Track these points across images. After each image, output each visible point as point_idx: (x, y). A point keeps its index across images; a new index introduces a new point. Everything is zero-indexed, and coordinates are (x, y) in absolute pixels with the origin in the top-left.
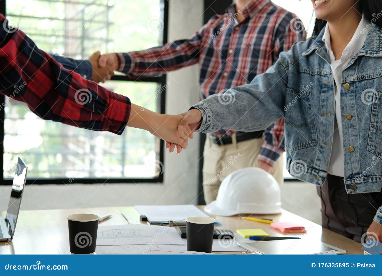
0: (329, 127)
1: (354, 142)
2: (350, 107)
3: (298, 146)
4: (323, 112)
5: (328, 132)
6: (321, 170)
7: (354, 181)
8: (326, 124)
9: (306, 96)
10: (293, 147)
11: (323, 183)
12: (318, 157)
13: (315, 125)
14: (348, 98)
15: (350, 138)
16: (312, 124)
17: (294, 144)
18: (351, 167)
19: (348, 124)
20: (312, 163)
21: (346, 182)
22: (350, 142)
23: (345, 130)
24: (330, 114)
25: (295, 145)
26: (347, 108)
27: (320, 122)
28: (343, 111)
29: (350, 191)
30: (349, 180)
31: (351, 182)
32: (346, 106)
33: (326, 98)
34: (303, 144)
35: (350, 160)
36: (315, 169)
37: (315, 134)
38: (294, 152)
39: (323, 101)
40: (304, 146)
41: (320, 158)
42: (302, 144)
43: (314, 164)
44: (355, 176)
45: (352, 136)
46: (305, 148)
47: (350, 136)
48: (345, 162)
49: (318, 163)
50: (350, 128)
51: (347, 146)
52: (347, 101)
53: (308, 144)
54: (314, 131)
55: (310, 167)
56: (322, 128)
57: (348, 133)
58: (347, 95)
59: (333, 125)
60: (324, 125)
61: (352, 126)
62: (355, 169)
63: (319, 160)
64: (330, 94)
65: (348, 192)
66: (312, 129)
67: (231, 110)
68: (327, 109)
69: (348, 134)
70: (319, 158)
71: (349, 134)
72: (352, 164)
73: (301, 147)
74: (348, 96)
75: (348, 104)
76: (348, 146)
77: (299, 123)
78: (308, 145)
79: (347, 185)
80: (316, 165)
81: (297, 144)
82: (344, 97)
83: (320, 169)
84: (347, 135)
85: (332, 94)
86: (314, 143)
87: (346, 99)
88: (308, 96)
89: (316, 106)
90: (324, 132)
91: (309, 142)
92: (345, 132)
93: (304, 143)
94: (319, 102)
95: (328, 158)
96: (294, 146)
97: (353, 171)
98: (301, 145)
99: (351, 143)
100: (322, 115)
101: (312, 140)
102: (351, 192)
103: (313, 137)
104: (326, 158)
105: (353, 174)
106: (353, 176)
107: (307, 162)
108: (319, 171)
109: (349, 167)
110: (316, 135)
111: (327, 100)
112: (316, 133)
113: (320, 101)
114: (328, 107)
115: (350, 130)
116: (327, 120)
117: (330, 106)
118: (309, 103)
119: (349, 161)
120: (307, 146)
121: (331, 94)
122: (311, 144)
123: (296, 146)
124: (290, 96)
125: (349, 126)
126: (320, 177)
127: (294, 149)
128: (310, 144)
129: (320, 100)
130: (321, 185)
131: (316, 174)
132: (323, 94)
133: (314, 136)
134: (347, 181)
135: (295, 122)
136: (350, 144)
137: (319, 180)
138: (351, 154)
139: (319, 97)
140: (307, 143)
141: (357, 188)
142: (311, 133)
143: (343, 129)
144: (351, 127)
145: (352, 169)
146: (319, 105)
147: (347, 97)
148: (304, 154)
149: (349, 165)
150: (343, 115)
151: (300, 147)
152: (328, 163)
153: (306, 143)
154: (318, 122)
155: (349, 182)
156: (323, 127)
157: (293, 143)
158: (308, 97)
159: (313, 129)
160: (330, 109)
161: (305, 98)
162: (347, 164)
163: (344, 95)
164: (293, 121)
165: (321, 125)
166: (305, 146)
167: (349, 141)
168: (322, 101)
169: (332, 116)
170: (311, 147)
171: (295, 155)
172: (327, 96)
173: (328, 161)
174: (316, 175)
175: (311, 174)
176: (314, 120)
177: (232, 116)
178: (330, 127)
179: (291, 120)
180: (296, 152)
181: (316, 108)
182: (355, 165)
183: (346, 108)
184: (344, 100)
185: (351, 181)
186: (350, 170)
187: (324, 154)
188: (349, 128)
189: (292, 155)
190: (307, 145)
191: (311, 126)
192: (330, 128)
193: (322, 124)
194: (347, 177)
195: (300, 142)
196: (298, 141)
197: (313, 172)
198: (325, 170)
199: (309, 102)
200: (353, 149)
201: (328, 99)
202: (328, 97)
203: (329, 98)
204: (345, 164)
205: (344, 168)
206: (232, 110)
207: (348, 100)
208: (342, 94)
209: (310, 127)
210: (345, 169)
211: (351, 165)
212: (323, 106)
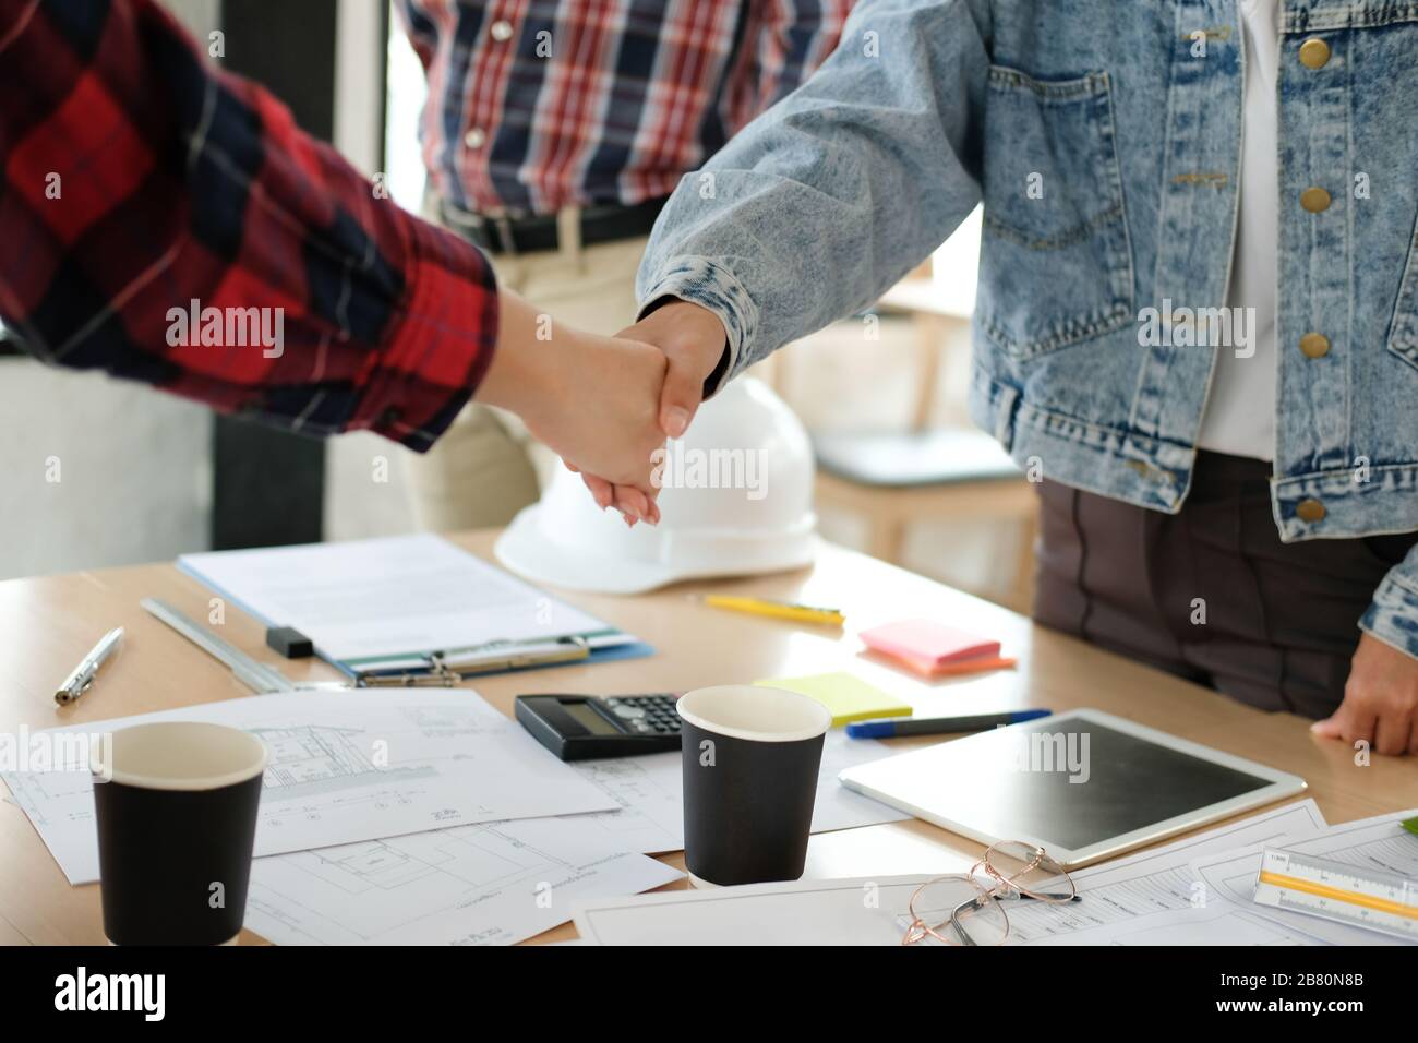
0: (1208, 244)
1: (1328, 314)
2: (1324, 151)
3: (1055, 336)
4: (1181, 174)
5: (1203, 268)
6: (1168, 440)
7: (1318, 487)
8: (1194, 232)
9: (1089, 95)
10: (1032, 340)
11: (1179, 497)
12: (1148, 378)
13: (1127, 231)
14: (1319, 110)
15: (1314, 296)
16: (1110, 225)
17: (1035, 326)
18: (1311, 423)
19: (1308, 231)
20: (1117, 404)
21: (1282, 488)
22: (1311, 313)
23: (1290, 258)
24: (1217, 184)
25: (1041, 327)
26: (1308, 157)
27: (1161, 220)
28: (1287, 170)
29: (1297, 527)
30: (1296, 482)
31: (1303, 488)
32: (1306, 144)
33: (1197, 112)
34: (1076, 323)
35: (1306, 391)
36: (1137, 431)
37: (1123, 273)
38: (1039, 360)
39: (1179, 122)
40: (1080, 332)
41: (1160, 385)
42: (1070, 326)
43: (1129, 410)
44: (1323, 465)
45: (1321, 286)
46: (1085, 340)
47: (1314, 284)
48: (1281, 402)
49: (1151, 405)
50: (1315, 249)
51: (1294, 328)
52: (1312, 125)
53: (1099, 322)
54: (1119, 260)
55: (1111, 425)
56: (1166, 249)
57: (1302, 269)
58: (1313, 95)
59: (1230, 237)
60: (1182, 235)
61: (1327, 240)
62: (1329, 432)
63: (1152, 392)
64: (1219, 90)
65: (1288, 532)
66: (1109, 246)
67: (815, 258)
68: (1200, 159)
69: (1302, 277)
70: (1152, 385)
71: (1307, 276)
72: (1316, 409)
73: (1069, 336)
74: (1316, 99)
75: (1316, 140)
76: (1298, 331)
77: (1054, 228)
78: (1100, 327)
79: (1284, 504)
80: (1141, 415)
81: (1052, 326)
82: (1296, 105)
83: (1163, 433)
84: (1299, 279)
85: (1232, 90)
86: (1122, 314)
87: (1309, 113)
88: (1104, 94)
89: (1146, 145)
90: (1177, 265)
91: (1101, 315)
92: (1289, 266)
93: (1082, 320)
94: (1164, 129)
95: (1202, 387)
96: (1036, 335)
97: (1317, 440)
98: (1066, 329)
99: (1316, 320)
100: (1175, 190)
101: (1115, 301)
102: (1301, 533)
103: (1115, 284)
104: (1188, 385)
105: (1316, 456)
106: (1314, 463)
107: (1098, 401)
108: (1155, 443)
109: (1302, 423)
110: (1132, 277)
111: (1203, 118)
112: (1131, 265)
113: (1169, 122)
114: (1209, 154)
115: (1315, 257)
116: (1200, 211)
117: (1216, 148)
118: (1106, 130)
119: (1299, 398)
120: (1096, 329)
121: (1224, 93)
122: (1111, 322)
123: (1046, 332)
124: (1009, 101)
125: (1310, 240)
126: (1164, 468)
127: (1038, 347)
128: (1104, 321)
129: (1165, 116)
130: (1173, 507)
131: (1146, 458)
132: (1182, 90)
133: (1121, 280)
134: (1287, 484)
135: (1034, 223)
136: (1308, 323)
137: (1156, 484)
138: (1309, 367)
139: (1163, 105)
140: (1095, 317)
141: (1326, 514)
142: (1105, 268)
143: (1281, 251)
144: (1319, 244)
145: (1314, 434)
146: (1163, 142)
147: (1313, 103)
148: (1080, 367)
149: (1303, 416)
150: (1289, 186)
151: (1062, 339)
152: (1199, 409)
153: (1089, 318)
154: (1153, 221)
155: (1294, 492)
156: (1176, 244)
157: (1031, 320)
158: (1102, 101)
159: (1114, 250)
160: (1219, 164)
161: (1084, 106)
162: (1291, 411)
163: (1294, 95)
164: (1026, 220)
165: (1165, 233)
166: (1086, 331)
167: (1307, 305)
168: (1175, 122)
169: (1224, 194)
170: (1111, 336)
171: (1039, 374)
172: (1201, 102)
173: (1202, 397)
174: (1141, 462)
175: (1117, 455)
176: (1126, 208)
177: (822, 284)
178: (1212, 244)
179: (1016, 212)
180: (1046, 360)
181: (1148, 154)
182: (1329, 419)
183: (1305, 154)
184: (1296, 116)
185: (1303, 483)
186: (1303, 436)
187: (1180, 368)
188: (1310, 248)
189: (1025, 374)
190: (1095, 326)
191: (1106, 234)
192: (1214, 248)
193: (1170, 231)
194: (1288, 468)
195: (1060, 315)
196: (1055, 312)
197: (1128, 448)
198: (1187, 438)
199: (1106, 123)
200: (1325, 343)
201: (1207, 113)
202: (1205, 106)
203: (1212, 108)
204: (1280, 412)
205: (1275, 428)
206: (820, 254)
207: (1320, 120)
208: (1285, 89)
209: (1102, 240)
210: (1280, 433)
211: (1312, 416)
212: (1180, 147)
